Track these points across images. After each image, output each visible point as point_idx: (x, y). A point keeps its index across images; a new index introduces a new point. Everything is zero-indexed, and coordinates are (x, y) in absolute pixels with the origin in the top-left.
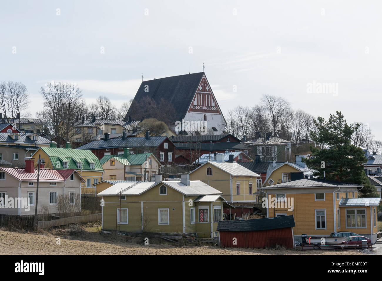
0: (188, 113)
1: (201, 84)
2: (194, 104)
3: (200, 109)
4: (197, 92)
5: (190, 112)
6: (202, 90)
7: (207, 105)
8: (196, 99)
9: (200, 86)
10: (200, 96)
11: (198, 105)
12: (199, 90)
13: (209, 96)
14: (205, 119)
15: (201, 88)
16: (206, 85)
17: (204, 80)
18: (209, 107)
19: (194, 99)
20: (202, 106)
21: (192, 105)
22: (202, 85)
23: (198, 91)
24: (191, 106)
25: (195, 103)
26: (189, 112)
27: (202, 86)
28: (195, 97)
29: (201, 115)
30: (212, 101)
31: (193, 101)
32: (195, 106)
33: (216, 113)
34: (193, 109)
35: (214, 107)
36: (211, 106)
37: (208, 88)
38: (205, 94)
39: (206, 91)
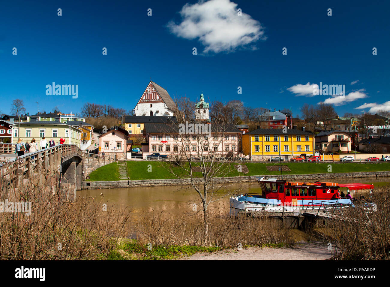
3: (147, 102)
6: (150, 91)
7: (153, 99)
8: (144, 96)
9: (147, 89)
10: (148, 94)
11: (146, 99)
13: (155, 94)
14: (151, 106)
16: (152, 88)
17: (151, 85)
18: (154, 100)
20: (149, 100)
21: (141, 100)
22: (150, 88)
23: (146, 92)
25: (144, 98)
26: (139, 104)
28: (144, 95)
29: (149, 105)
30: (157, 96)
31: (142, 98)
32: (144, 100)
33: (160, 102)
34: (142, 102)
35: (158, 99)
36: (156, 99)
37: (154, 89)
38: (152, 93)
39: (152, 91)
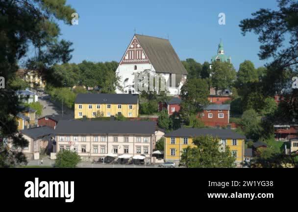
0: (120, 66)
1: (132, 43)
3: (131, 62)
4: (129, 50)
5: (122, 65)
6: (134, 48)
7: (137, 58)
8: (127, 55)
10: (131, 52)
11: (129, 59)
12: (130, 48)
13: (140, 52)
14: (136, 68)
15: (132, 46)
16: (137, 43)
17: (135, 40)
18: (139, 60)
20: (133, 60)
21: (124, 59)
25: (127, 58)
27: (134, 45)
28: (127, 53)
29: (133, 66)
30: (143, 54)
32: (127, 60)
33: (146, 63)
34: (125, 62)
35: (144, 59)
36: (141, 59)
37: (138, 46)
38: (136, 50)
39: (137, 47)
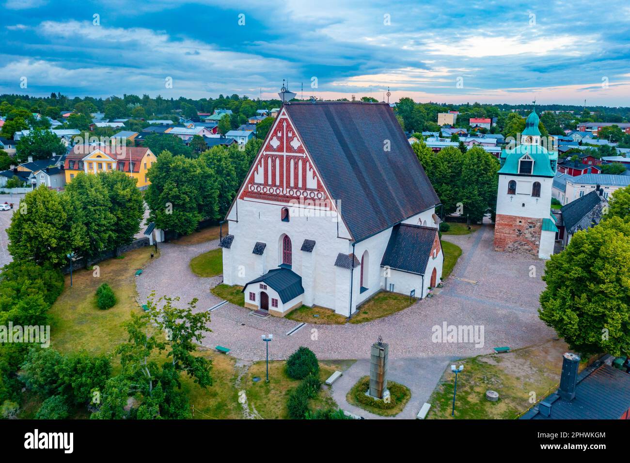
0: (239, 200)
1: (275, 133)
2: (256, 181)
3: (271, 195)
4: (265, 153)
5: (245, 198)
6: (280, 149)
7: (292, 185)
8: (261, 170)
9: (271, 139)
10: (274, 162)
11: (266, 184)
12: (270, 148)
13: (300, 165)
14: (286, 217)
15: (275, 143)
16: (290, 135)
17: (285, 124)
18: (299, 190)
19: (257, 168)
20: (278, 187)
21: (250, 182)
22: (279, 135)
23: (266, 150)
24: (247, 186)
25: (259, 178)
26: (242, 198)
27: (281, 139)
28: (260, 161)
29: (276, 208)
30: (310, 174)
31: (253, 174)
32: (259, 185)
34: (252, 192)
35: (312, 190)
36: (305, 188)
37: (296, 143)
38: (289, 158)
39: (290, 149)
